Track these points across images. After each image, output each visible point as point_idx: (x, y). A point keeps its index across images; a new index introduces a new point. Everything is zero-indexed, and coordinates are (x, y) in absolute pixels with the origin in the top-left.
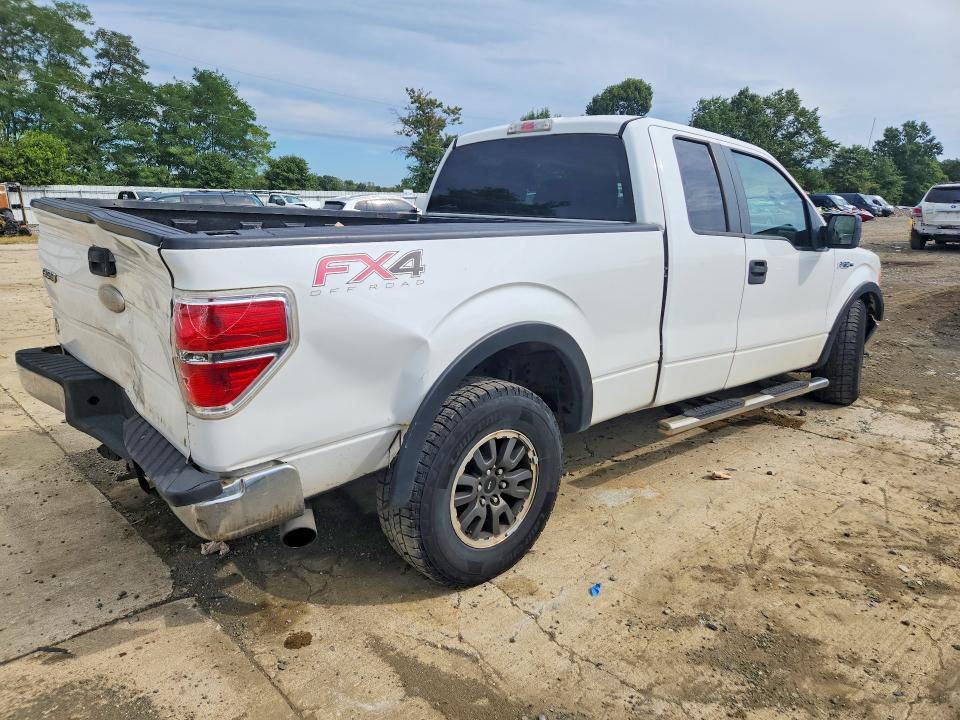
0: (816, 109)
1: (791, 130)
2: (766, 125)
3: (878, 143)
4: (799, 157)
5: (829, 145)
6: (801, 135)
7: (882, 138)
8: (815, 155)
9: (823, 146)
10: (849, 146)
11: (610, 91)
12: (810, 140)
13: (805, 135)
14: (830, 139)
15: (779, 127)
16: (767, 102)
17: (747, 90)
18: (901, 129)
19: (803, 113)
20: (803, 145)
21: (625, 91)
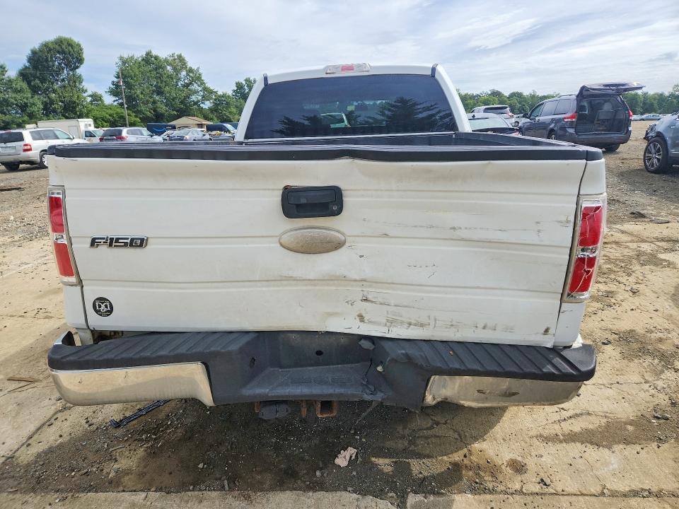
0: (198, 68)
1: (186, 81)
2: (170, 77)
3: (234, 91)
4: (196, 100)
5: (211, 92)
6: (193, 85)
7: (236, 88)
8: (205, 98)
9: (208, 93)
10: (220, 93)
11: (46, 45)
12: (200, 89)
13: (195, 85)
14: (212, 88)
15: (179, 79)
16: (166, 60)
17: (151, 52)
18: (244, 83)
19: (191, 70)
20: (196, 92)
21: (59, 45)
